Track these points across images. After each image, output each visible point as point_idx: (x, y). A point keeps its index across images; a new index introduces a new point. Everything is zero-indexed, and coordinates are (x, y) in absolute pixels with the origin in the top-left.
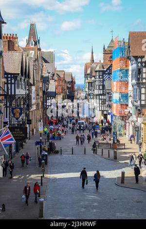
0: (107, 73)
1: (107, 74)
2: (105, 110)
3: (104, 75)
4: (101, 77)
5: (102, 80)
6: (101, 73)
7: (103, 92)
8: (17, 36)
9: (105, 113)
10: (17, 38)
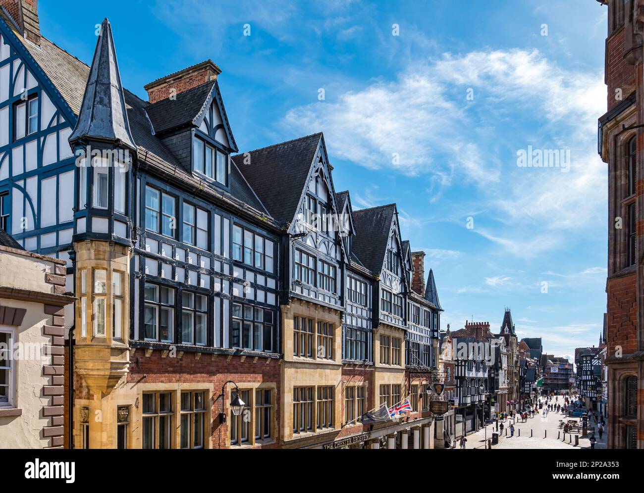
0: (596, 357)
1: (596, 359)
2: (594, 397)
3: (593, 360)
4: (589, 362)
5: (590, 365)
6: (589, 358)
7: (591, 378)
8: (489, 324)
9: (594, 399)
10: (489, 326)
